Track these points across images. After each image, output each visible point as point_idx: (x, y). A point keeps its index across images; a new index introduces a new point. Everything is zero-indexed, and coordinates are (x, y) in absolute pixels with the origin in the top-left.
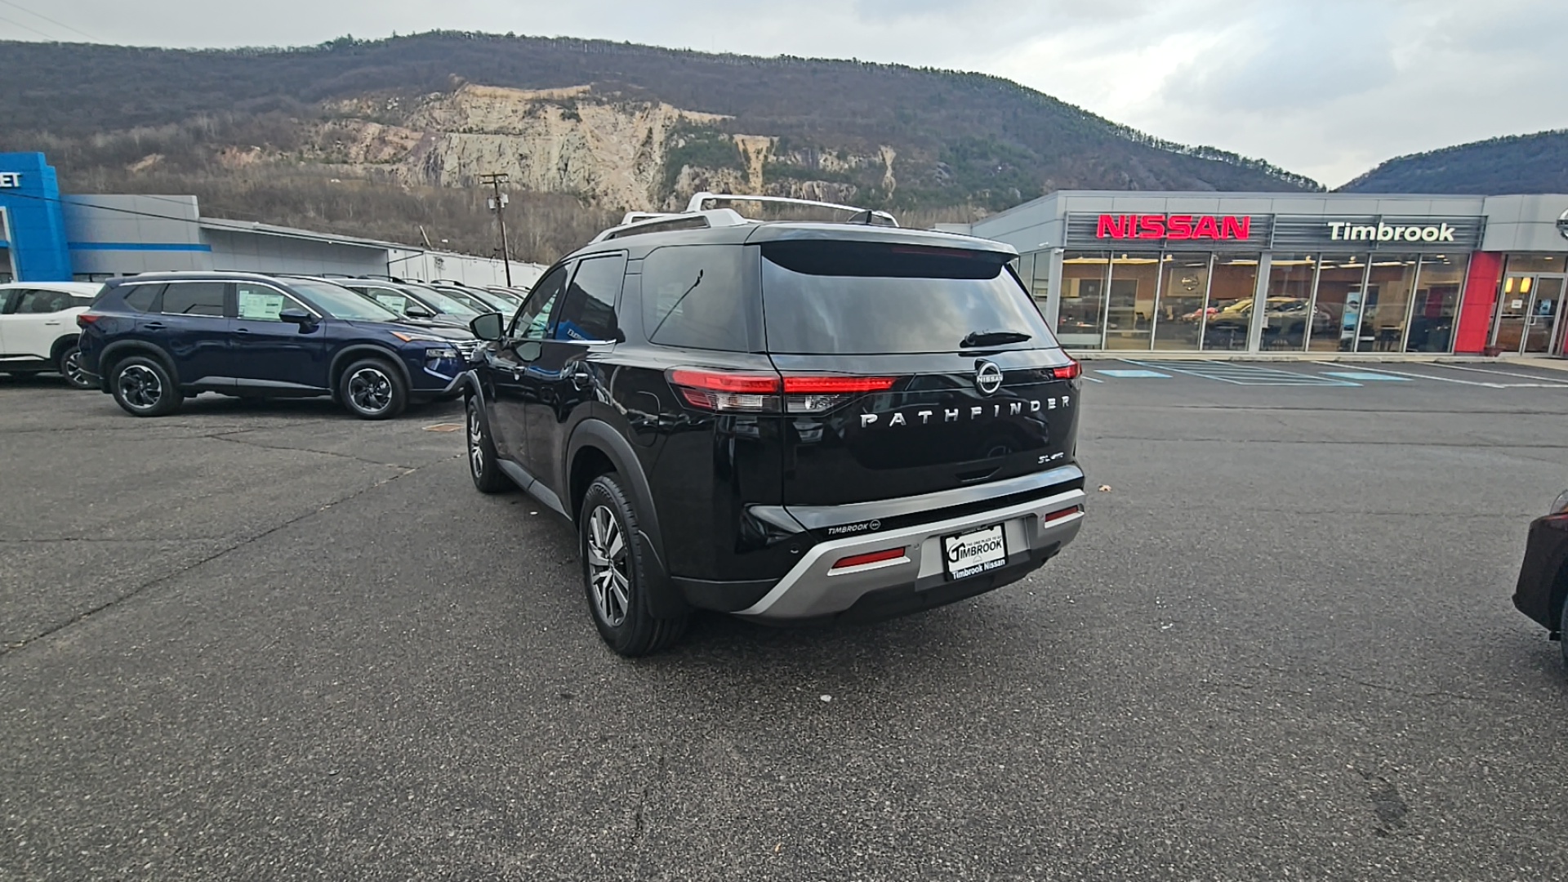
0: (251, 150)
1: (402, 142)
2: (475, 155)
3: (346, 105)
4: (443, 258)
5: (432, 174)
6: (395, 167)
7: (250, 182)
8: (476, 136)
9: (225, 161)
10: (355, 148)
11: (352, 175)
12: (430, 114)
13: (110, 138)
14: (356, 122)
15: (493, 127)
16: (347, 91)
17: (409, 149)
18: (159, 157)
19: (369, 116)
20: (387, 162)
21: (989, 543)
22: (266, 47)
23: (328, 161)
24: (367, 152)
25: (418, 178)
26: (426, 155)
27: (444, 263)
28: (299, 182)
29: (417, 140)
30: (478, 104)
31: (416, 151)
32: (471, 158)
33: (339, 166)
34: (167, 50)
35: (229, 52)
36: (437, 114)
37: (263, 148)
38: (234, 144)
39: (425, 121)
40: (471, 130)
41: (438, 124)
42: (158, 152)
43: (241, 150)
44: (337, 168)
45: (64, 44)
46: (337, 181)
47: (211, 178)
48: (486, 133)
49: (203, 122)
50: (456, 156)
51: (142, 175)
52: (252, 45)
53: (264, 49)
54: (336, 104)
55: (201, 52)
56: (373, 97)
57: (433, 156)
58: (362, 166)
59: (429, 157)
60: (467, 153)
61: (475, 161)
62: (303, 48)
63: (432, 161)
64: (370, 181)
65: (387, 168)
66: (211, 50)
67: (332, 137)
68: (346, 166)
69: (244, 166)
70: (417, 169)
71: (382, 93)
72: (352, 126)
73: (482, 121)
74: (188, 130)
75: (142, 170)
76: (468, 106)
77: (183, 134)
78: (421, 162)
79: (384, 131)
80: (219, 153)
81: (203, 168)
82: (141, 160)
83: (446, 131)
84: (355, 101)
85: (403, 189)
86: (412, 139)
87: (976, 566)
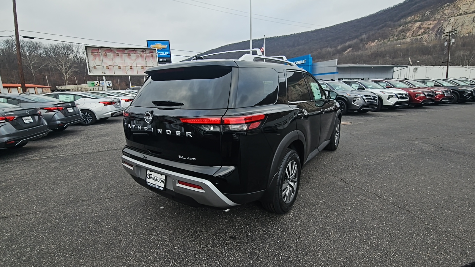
0: (375, 41)
1: (428, 26)
2: (461, 24)
3: (409, 19)
4: (417, 68)
5: (438, 36)
6: (422, 36)
7: (372, 51)
8: (463, 16)
9: (367, 46)
10: (409, 33)
11: (405, 42)
12: (443, 13)
13: (341, 46)
14: (411, 24)
15: (471, 11)
16: (410, 14)
17: (430, 28)
18: (351, 49)
19: (417, 20)
20: (420, 35)
21: (160, 179)
22: (387, 8)
23: (398, 39)
24: (413, 33)
25: (431, 38)
26: (437, 29)
27: (418, 70)
28: (386, 48)
29: (435, 24)
30: (467, 3)
31: (433, 29)
32: (459, 25)
33: (401, 40)
34: (359, 19)
35: (376, 14)
36: (446, 12)
37: (378, 40)
38: (370, 41)
39: (440, 16)
40: (461, 14)
41: (446, 15)
42: (351, 47)
43: (372, 42)
44: (400, 41)
45: (337, 25)
46: (399, 45)
47: (362, 52)
48: (468, 14)
49: (364, 36)
50: (451, 26)
51: (346, 54)
52: (382, 9)
53: (386, 9)
54: (406, 19)
55: (368, 16)
56: (420, 13)
57: (440, 29)
58: (410, 39)
59: (438, 30)
60: (457, 24)
61: (460, 26)
62: (398, 4)
63: (439, 31)
64: (412, 43)
65: (420, 37)
66: (370, 15)
67: (401, 31)
68: (404, 40)
69: (372, 47)
70: (432, 35)
71: (424, 10)
72: (410, 25)
73: (467, 9)
74: (359, 40)
75: (346, 53)
76: (461, 4)
77: (358, 41)
78: (434, 32)
79: (421, 24)
80: (366, 45)
81: (361, 49)
82: (347, 50)
83: (449, 17)
84: (413, 16)
85: (424, 43)
86: (433, 24)
87: (154, 184)
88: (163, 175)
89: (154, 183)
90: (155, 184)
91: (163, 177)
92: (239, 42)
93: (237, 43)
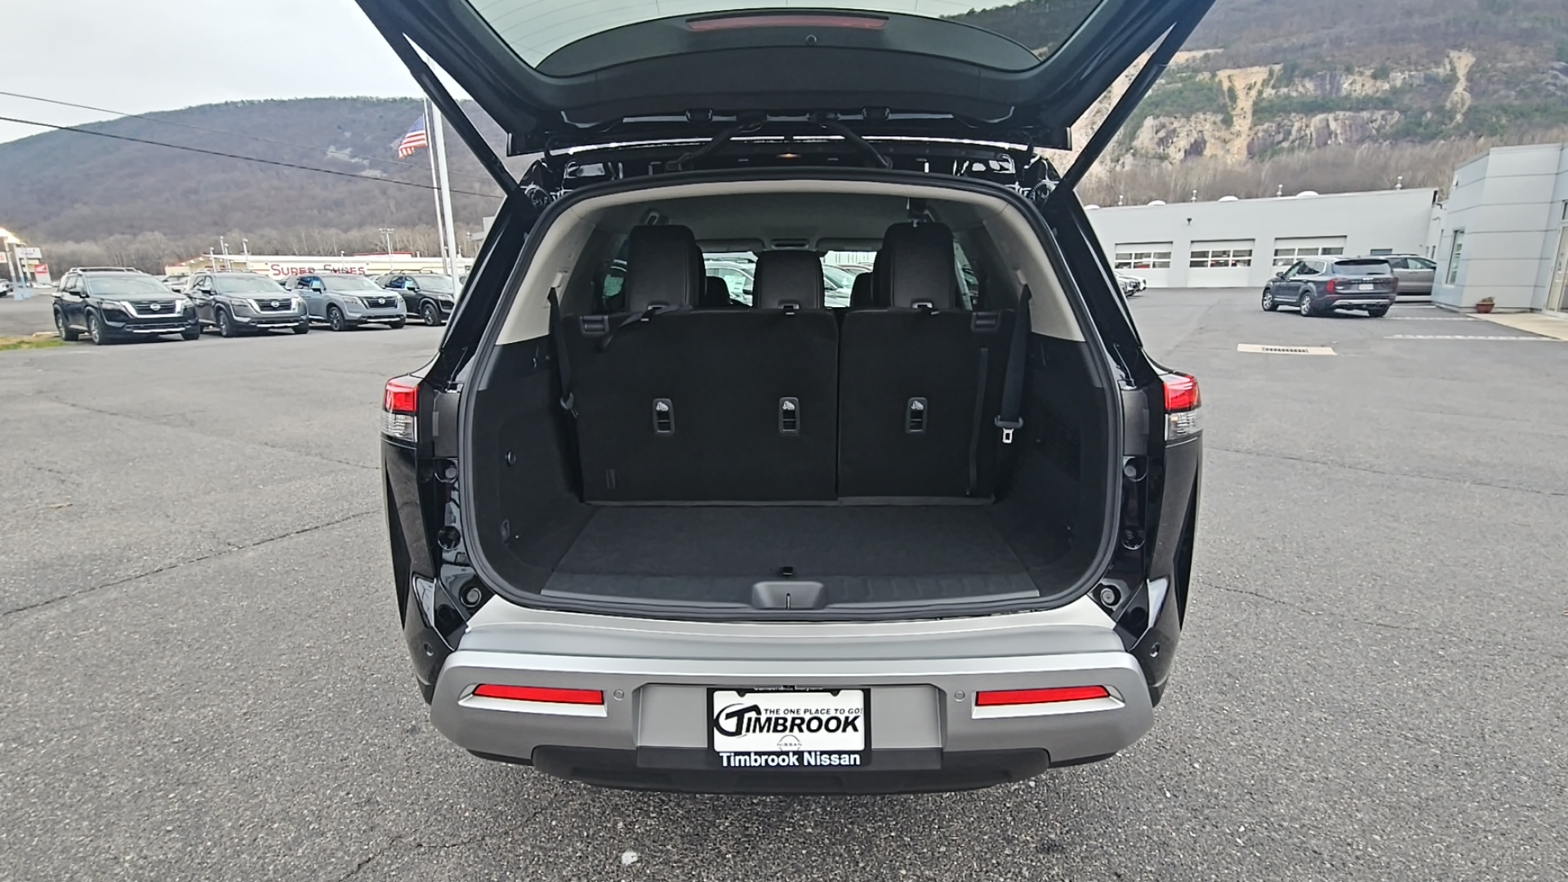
21: (824, 718)
87: (787, 753)
88: (842, 692)
89: (777, 749)
90: (785, 749)
91: (852, 701)
92: (292, 98)
93: (283, 102)
